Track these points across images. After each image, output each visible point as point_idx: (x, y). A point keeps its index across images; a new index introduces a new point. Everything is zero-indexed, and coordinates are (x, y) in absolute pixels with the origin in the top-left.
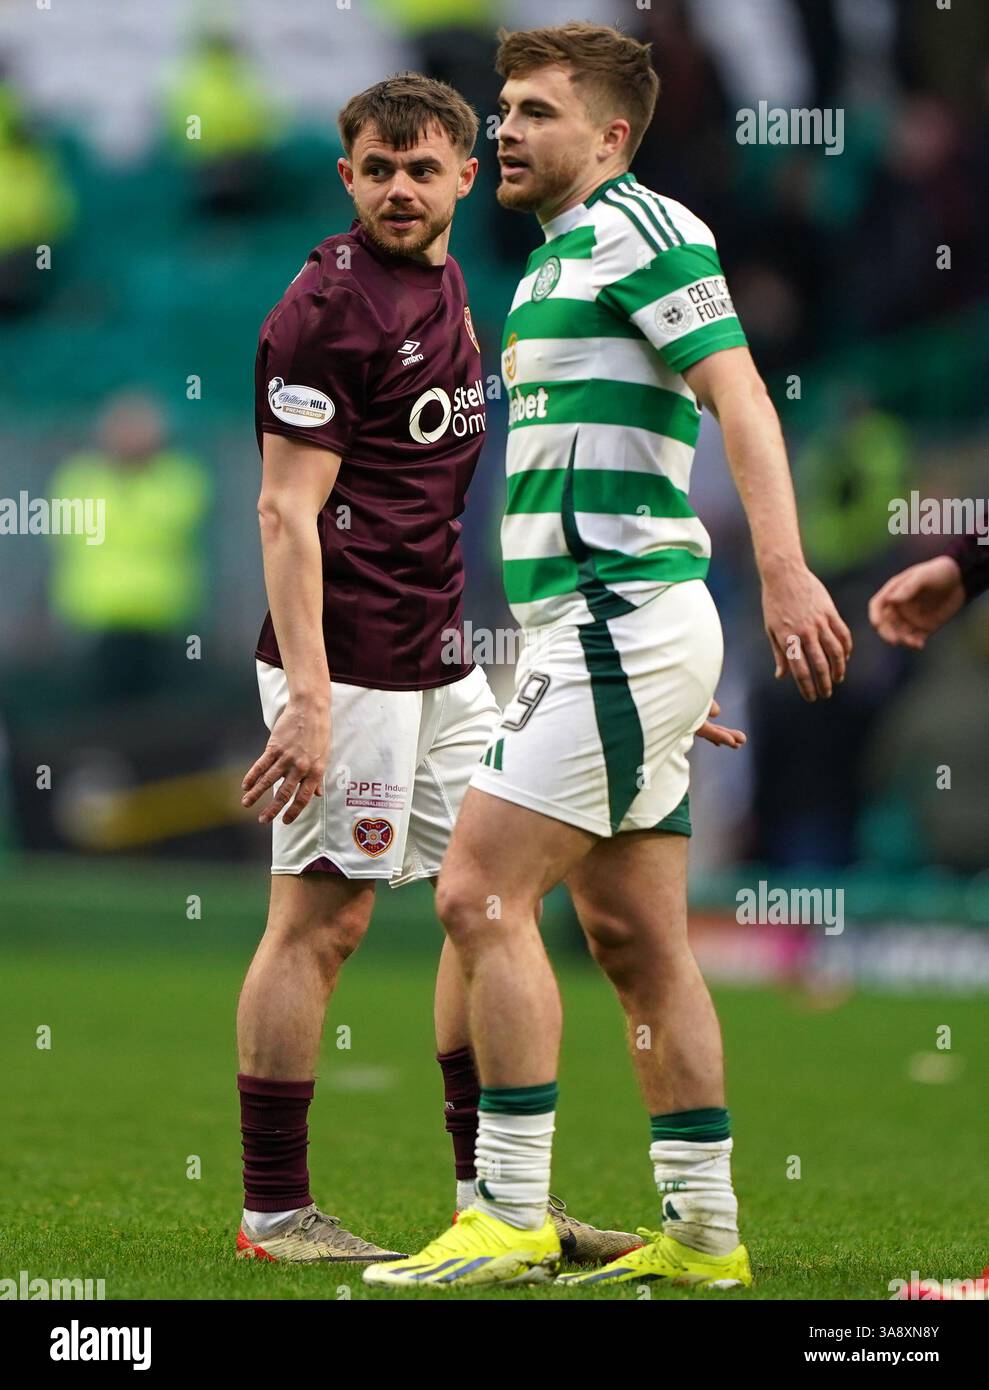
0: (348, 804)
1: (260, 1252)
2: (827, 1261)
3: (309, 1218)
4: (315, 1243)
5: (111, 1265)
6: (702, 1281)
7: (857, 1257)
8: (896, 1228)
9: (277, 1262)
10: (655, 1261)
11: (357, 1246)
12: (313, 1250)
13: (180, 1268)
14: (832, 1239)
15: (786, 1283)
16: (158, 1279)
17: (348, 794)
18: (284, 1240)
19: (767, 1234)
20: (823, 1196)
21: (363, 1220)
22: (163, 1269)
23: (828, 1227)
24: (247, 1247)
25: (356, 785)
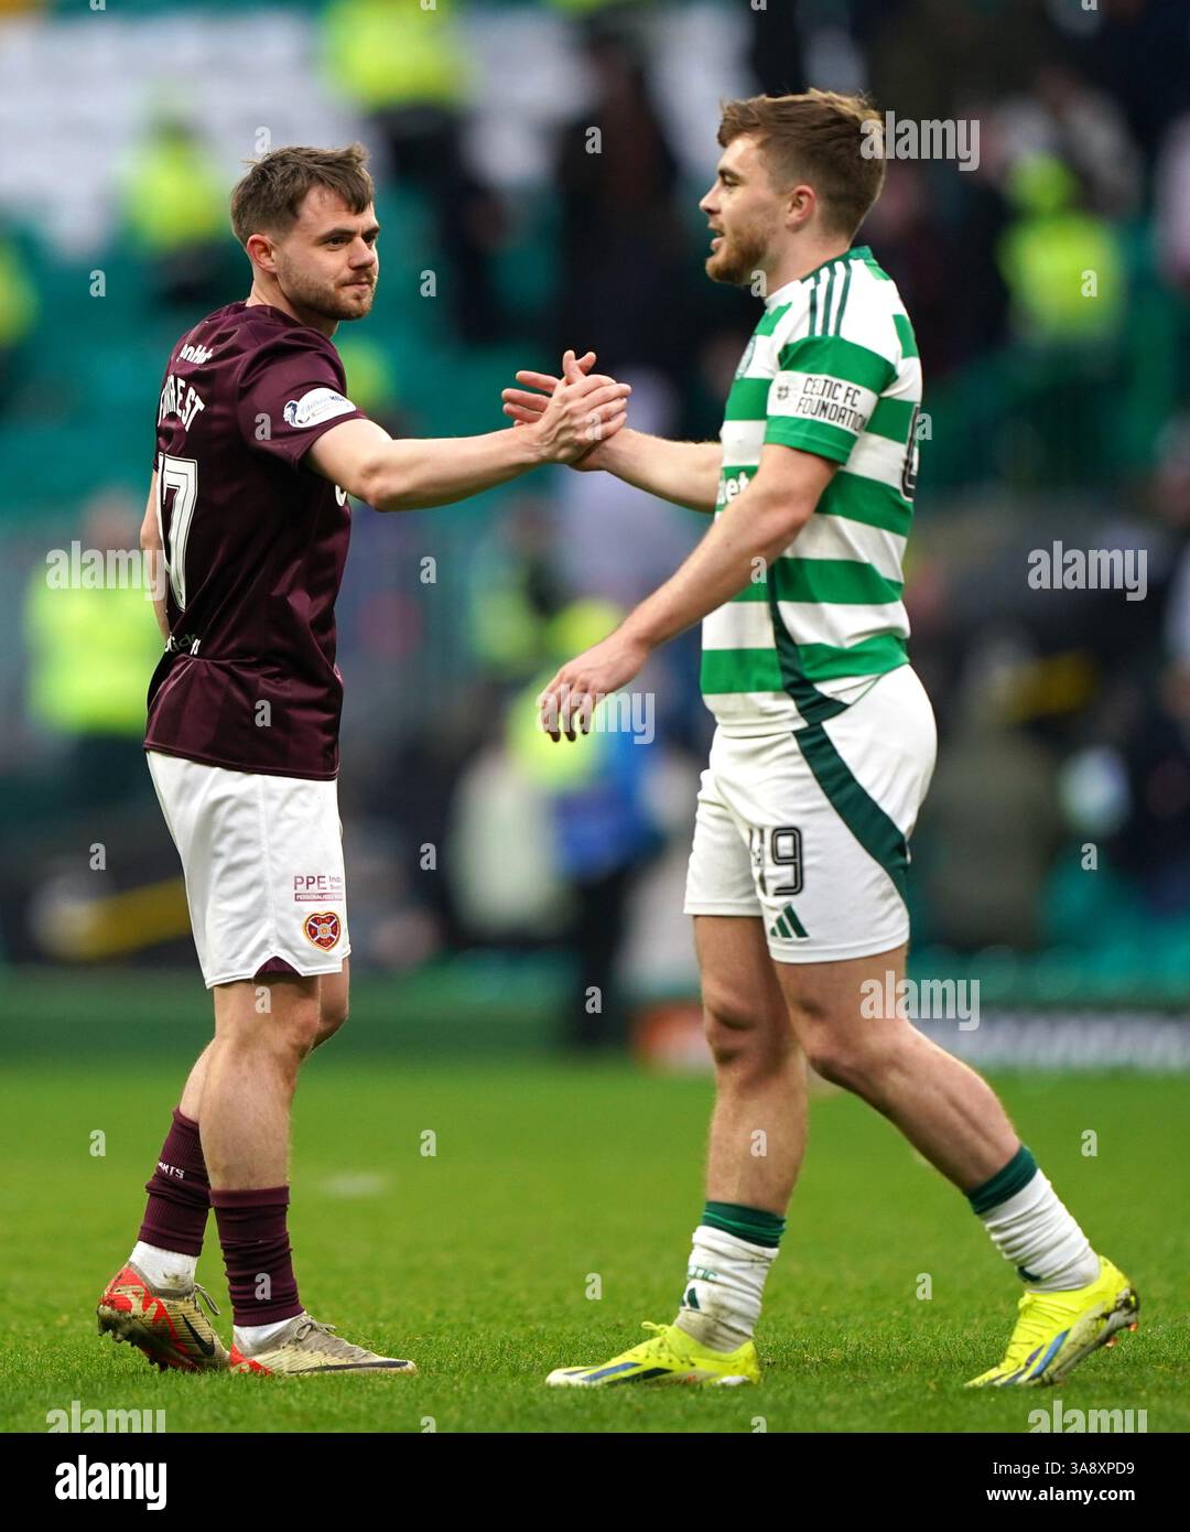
0: (296, 900)
1: (255, 1366)
2: (835, 1354)
3: (304, 1327)
4: (312, 1352)
5: (103, 1385)
6: (709, 1377)
7: (866, 1349)
8: (905, 1317)
9: (273, 1375)
10: (663, 1355)
11: (356, 1353)
12: (311, 1359)
13: (173, 1386)
14: (839, 1332)
15: (794, 1378)
16: (152, 1397)
17: (296, 888)
18: (279, 1352)
19: (773, 1328)
20: (829, 1289)
21: (360, 1329)
22: (157, 1386)
23: (836, 1319)
24: (241, 1362)
25: (302, 878)
